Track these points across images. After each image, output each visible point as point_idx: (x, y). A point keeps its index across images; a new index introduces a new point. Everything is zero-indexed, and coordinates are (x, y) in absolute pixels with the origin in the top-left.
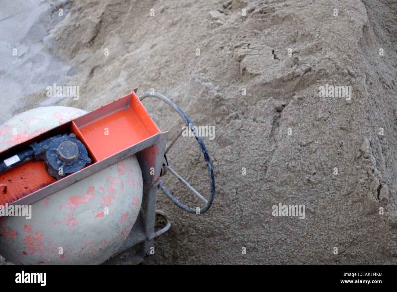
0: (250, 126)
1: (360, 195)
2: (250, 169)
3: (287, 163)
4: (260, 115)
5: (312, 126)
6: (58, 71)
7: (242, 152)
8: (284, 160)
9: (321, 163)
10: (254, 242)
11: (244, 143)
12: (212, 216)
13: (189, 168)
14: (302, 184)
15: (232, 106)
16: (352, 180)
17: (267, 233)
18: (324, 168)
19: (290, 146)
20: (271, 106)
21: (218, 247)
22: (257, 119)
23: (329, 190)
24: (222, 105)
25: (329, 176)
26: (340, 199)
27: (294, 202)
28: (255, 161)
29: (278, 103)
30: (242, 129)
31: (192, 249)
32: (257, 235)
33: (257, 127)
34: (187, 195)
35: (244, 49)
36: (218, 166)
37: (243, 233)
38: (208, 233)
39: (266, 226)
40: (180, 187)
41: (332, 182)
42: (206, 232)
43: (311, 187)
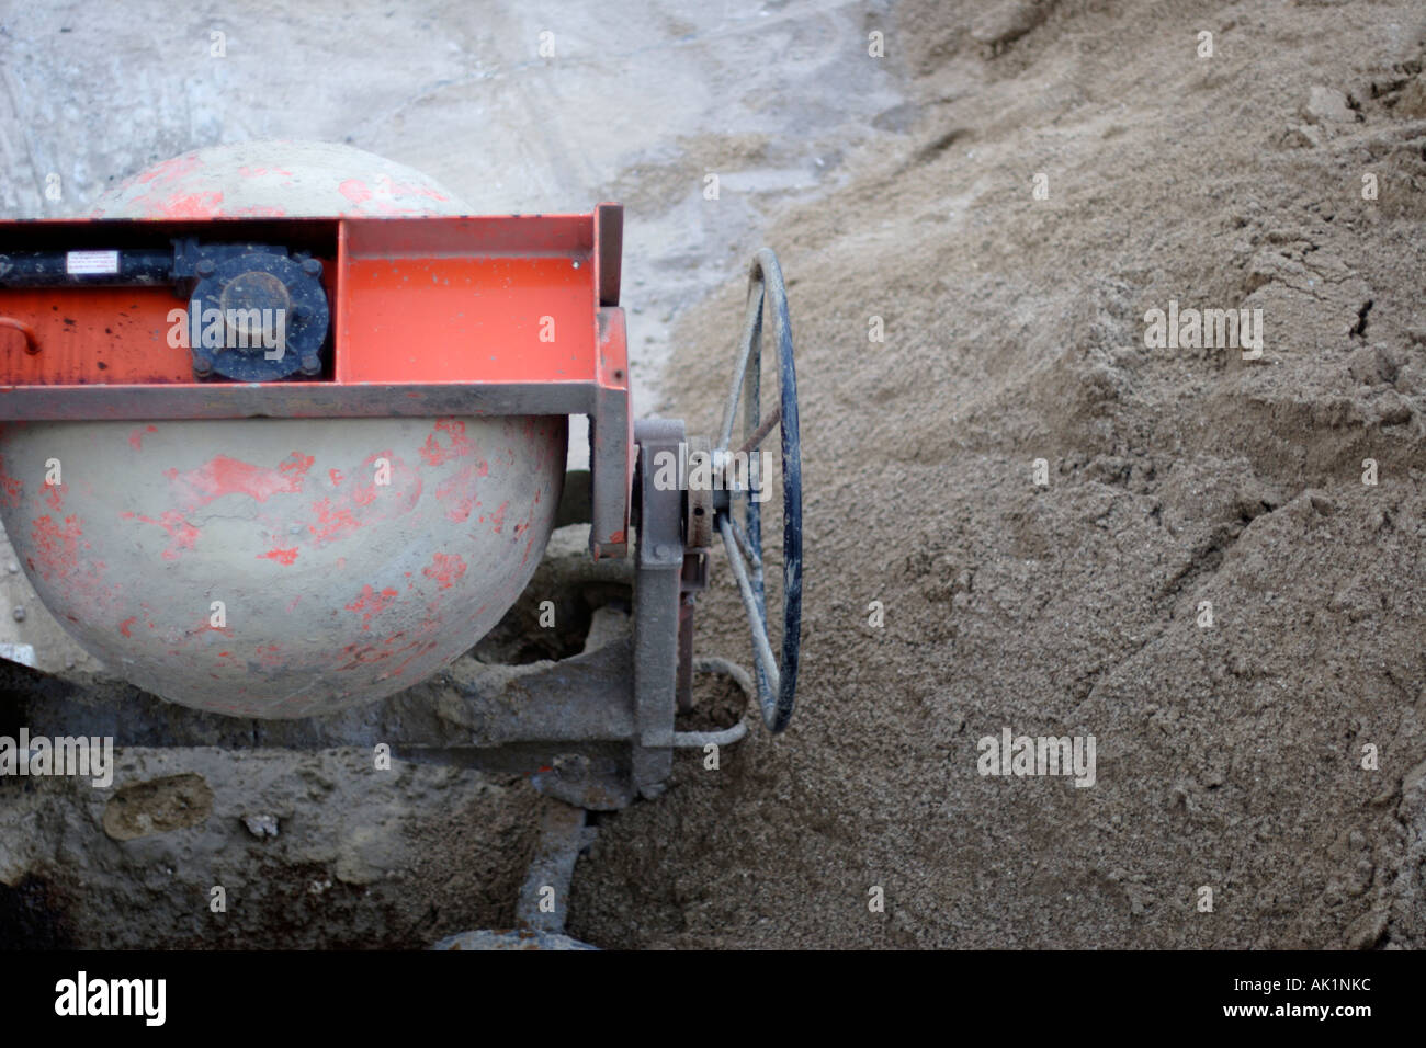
0: (1129, 526)
1: (1302, 937)
2: (1042, 670)
3: (1152, 707)
4: (1179, 504)
5: (1305, 619)
6: (852, 96)
7: (1055, 600)
8: (1150, 693)
9: (1250, 762)
10: (919, 918)
11: (1078, 573)
12: (861, 766)
13: (896, 576)
14: (1155, 802)
15: (1135, 432)
16: (1311, 871)
17: (976, 909)
18: (1253, 784)
19: (1195, 652)
20: (1229, 489)
21: (823, 875)
22: (1165, 514)
23: (1229, 869)
24: (1103, 413)
25: (1255, 821)
26: (1238, 918)
27: (1099, 849)
28: (1070, 651)
29: (1252, 490)
30: (1102, 522)
31: (755, 842)
32: (943, 899)
33: (1147, 538)
34: (836, 661)
35: (1289, 256)
36: (965, 611)
37: (908, 872)
38: (821, 814)
39: (985, 885)
40: (834, 625)
41: (1253, 846)
42: (818, 809)
43: (1180, 826)
